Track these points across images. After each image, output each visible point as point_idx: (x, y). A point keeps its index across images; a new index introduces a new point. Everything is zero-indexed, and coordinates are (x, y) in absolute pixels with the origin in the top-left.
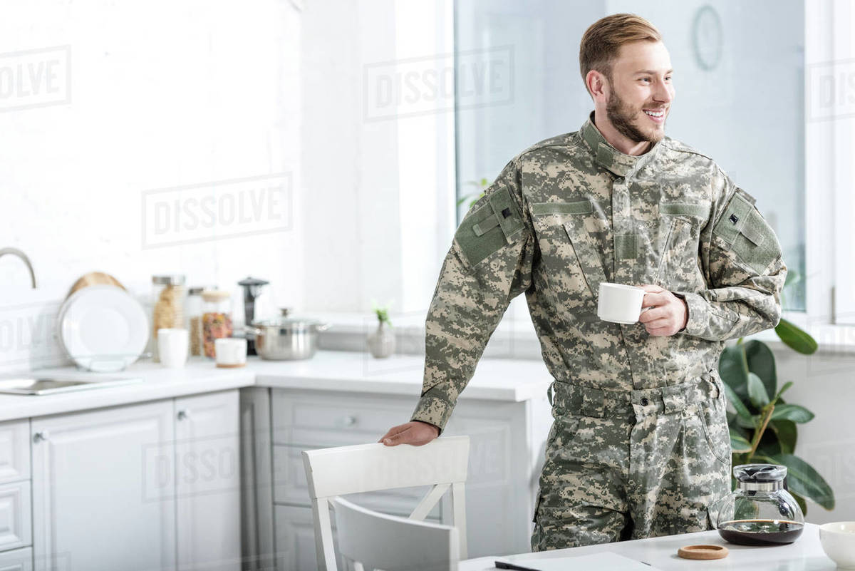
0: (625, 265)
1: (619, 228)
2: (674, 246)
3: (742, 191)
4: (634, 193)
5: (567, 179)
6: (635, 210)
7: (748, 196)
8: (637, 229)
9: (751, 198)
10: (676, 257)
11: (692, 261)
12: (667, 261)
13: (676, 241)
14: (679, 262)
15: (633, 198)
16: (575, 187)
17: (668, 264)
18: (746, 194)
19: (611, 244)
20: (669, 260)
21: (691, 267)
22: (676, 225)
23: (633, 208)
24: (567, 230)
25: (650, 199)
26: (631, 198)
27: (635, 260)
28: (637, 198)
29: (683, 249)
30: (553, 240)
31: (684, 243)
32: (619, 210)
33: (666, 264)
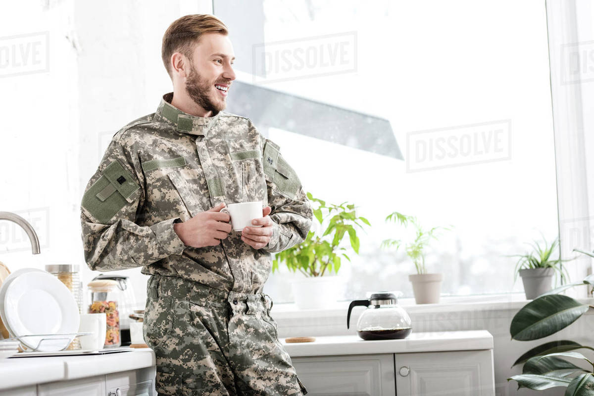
0: (218, 200)
1: (208, 173)
2: (248, 181)
3: (270, 141)
4: (210, 148)
5: (160, 144)
6: (214, 159)
7: (275, 144)
8: (221, 173)
9: (277, 146)
10: (252, 189)
11: (262, 191)
12: (247, 194)
13: (249, 178)
14: (254, 192)
15: (210, 151)
16: (168, 148)
17: (248, 195)
18: (272, 143)
19: (205, 187)
20: (248, 192)
21: (262, 196)
22: (245, 167)
23: (212, 158)
24: (171, 179)
25: (222, 151)
26: (209, 152)
27: (224, 196)
28: (212, 151)
29: (255, 183)
30: (162, 189)
31: (254, 179)
32: (205, 160)
33: (246, 195)
